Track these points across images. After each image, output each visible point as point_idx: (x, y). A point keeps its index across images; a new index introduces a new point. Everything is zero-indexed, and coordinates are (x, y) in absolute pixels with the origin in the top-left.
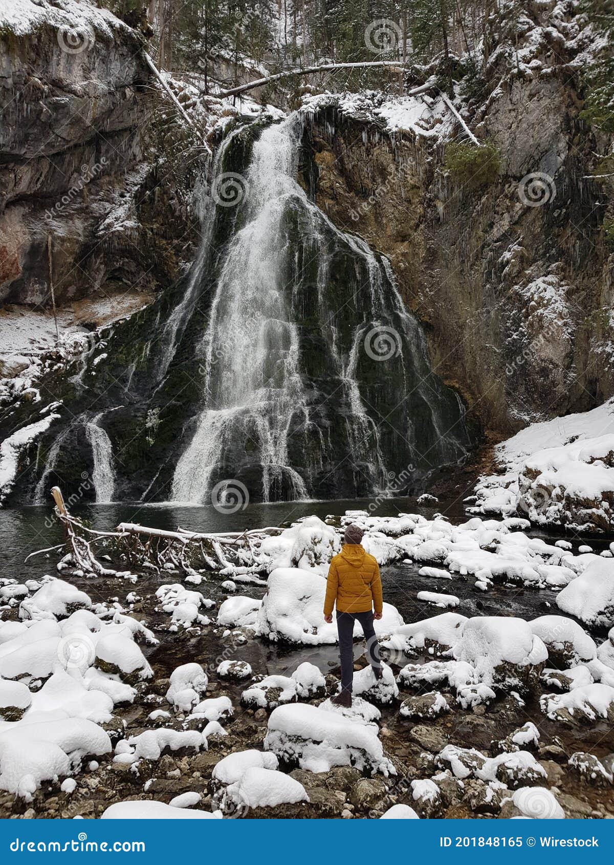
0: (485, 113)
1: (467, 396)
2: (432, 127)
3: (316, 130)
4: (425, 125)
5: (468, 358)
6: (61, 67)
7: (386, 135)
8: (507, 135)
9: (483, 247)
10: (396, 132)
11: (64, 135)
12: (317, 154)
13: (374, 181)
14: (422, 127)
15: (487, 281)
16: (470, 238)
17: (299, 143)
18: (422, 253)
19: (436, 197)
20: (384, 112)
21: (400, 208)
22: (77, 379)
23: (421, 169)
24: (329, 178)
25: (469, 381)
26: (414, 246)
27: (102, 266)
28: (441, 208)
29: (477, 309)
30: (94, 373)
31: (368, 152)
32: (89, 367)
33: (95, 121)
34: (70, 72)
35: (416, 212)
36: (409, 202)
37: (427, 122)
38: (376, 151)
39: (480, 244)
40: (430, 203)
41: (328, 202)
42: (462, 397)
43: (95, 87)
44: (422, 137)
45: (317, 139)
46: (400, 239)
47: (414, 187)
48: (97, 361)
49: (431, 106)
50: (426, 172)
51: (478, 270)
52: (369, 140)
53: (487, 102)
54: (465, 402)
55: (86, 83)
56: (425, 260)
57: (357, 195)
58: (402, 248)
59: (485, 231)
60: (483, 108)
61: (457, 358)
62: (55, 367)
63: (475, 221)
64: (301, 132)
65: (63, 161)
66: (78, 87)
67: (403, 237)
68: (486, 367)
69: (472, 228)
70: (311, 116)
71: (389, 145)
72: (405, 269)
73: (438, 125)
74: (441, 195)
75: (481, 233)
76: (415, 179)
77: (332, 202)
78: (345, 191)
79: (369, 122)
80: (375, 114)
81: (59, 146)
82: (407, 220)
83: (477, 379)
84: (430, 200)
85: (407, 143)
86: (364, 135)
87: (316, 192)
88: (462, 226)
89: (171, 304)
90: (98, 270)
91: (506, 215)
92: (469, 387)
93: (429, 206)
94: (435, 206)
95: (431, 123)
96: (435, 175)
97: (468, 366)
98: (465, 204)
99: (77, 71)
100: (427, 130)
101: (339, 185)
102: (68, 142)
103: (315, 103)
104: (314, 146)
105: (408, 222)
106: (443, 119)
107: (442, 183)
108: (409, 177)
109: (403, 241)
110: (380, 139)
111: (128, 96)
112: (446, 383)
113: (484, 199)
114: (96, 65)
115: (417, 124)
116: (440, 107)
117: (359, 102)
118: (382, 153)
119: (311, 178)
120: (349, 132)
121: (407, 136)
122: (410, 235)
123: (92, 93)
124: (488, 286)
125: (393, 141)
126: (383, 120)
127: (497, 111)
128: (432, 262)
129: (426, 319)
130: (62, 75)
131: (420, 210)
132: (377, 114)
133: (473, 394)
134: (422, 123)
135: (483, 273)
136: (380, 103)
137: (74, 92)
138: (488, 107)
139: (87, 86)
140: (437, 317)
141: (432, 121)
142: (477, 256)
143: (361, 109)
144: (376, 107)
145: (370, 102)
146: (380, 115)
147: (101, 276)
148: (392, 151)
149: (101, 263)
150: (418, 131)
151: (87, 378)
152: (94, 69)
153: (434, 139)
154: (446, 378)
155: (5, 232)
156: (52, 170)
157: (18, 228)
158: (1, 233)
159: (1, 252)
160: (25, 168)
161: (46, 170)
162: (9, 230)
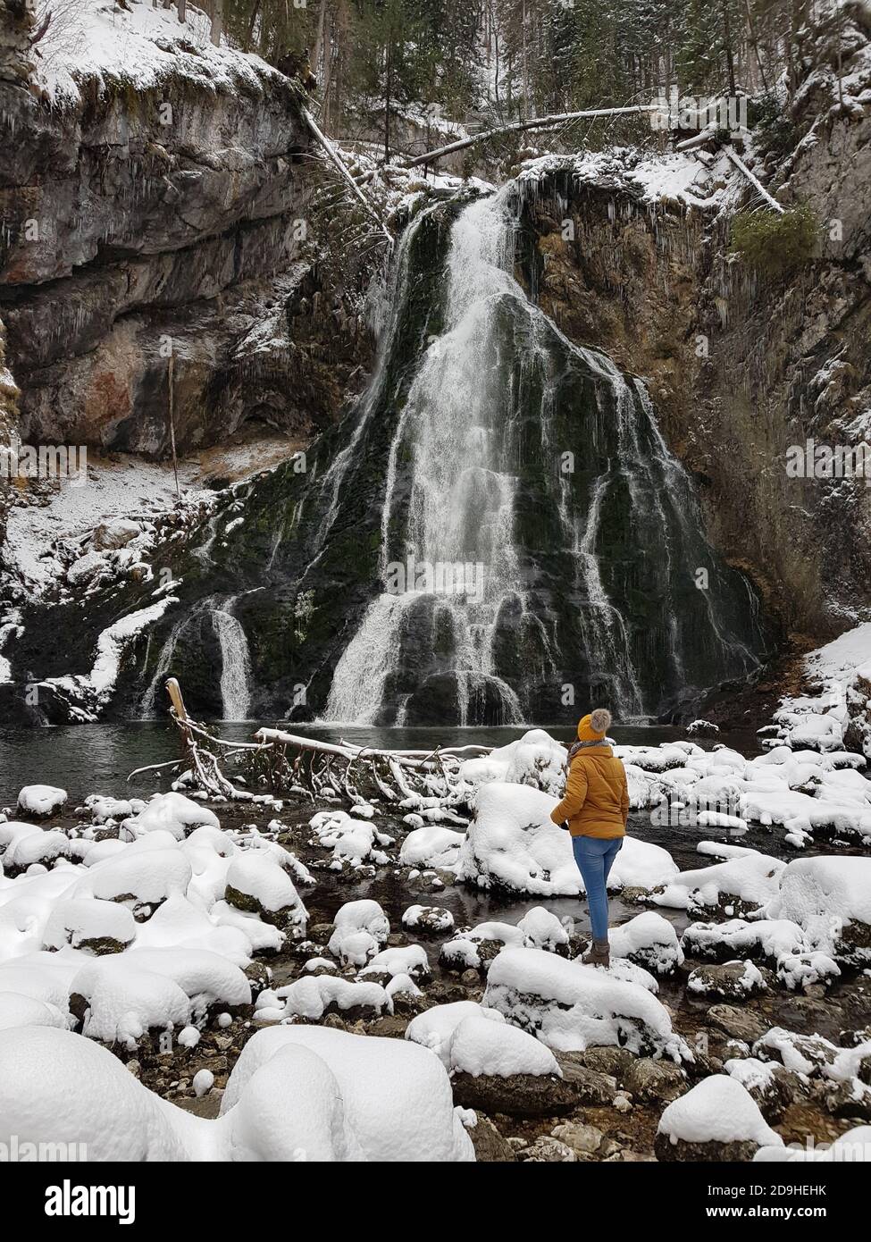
0: (790, 170)
1: (761, 581)
2: (711, 194)
3: (541, 205)
4: (700, 191)
5: (763, 525)
6: (193, 130)
7: (642, 207)
8: (823, 201)
9: (786, 364)
10: (657, 203)
11: (195, 222)
12: (542, 238)
13: (624, 272)
14: (695, 194)
15: (793, 413)
16: (766, 351)
17: (516, 223)
18: (694, 375)
19: (716, 293)
20: (639, 175)
21: (663, 310)
22: (203, 551)
23: (694, 255)
24: (559, 273)
25: (764, 560)
26: (683, 364)
27: (240, 402)
28: (722, 307)
29: (777, 454)
30: (225, 544)
31: (616, 232)
32: (219, 536)
33: (236, 203)
34: (204, 136)
35: (685, 316)
36: (676, 301)
37: (703, 187)
38: (628, 230)
39: (783, 357)
40: (707, 303)
41: (557, 305)
42: (752, 583)
43: (237, 156)
44: (695, 207)
45: (543, 217)
46: (661, 354)
47: (683, 280)
48: (229, 527)
49: (709, 166)
50: (701, 258)
51: (778, 398)
52: (617, 214)
53: (794, 155)
54: (758, 590)
55: (224, 151)
56: (699, 384)
57: (598, 295)
58: (666, 367)
59: (790, 341)
60: (787, 163)
61: (747, 526)
62: (174, 536)
63: (774, 326)
64: (520, 208)
65: (192, 259)
66: (215, 156)
67: (666, 352)
68: (790, 539)
69: (770, 337)
70: (534, 185)
71: (647, 221)
72: (670, 397)
73: (720, 191)
74: (724, 290)
75: (783, 344)
76: (685, 268)
77: (562, 304)
78: (582, 288)
79: (618, 190)
80: (626, 178)
81: (188, 238)
82: (671, 328)
83: (776, 558)
84: (708, 298)
85: (674, 218)
86: (611, 209)
87: (540, 291)
88: (755, 334)
89: (333, 451)
90: (235, 406)
91: (821, 317)
92: (764, 569)
93: (704, 307)
94: (714, 306)
95: (709, 189)
96: (715, 261)
97: (763, 539)
98: (760, 302)
99: (214, 136)
100: (703, 198)
101: (574, 280)
102: (200, 231)
103: (540, 167)
104: (537, 227)
105: (674, 330)
106: (726, 182)
107: (725, 273)
108: (676, 266)
109: (666, 358)
110: (633, 214)
111: (280, 169)
112: (730, 562)
113: (788, 295)
114: (239, 127)
115: (688, 190)
116: (723, 165)
117: (603, 164)
118: (637, 235)
119: (533, 272)
120: (589, 205)
121: (674, 207)
122: (676, 349)
123: (232, 165)
124: (794, 420)
125: (653, 216)
126: (639, 187)
127: (809, 167)
128: (710, 386)
129: (700, 468)
130: (194, 141)
131: (692, 312)
132: (629, 179)
133: (770, 578)
134: (696, 189)
135: (786, 402)
136: (634, 164)
137: (209, 164)
138: (795, 162)
139: (226, 155)
140: (717, 465)
141: (710, 185)
142: (778, 377)
143: (607, 173)
144: (628, 170)
145: (620, 162)
146: (634, 180)
147: (237, 416)
148: (651, 230)
149: (238, 398)
150: (690, 199)
151: (216, 550)
152: (236, 132)
153: (714, 210)
154: (730, 555)
155: (113, 354)
156: (176, 271)
157: (130, 349)
158: (108, 356)
159: (108, 381)
160: (142, 268)
161: (169, 271)
162: (119, 350)
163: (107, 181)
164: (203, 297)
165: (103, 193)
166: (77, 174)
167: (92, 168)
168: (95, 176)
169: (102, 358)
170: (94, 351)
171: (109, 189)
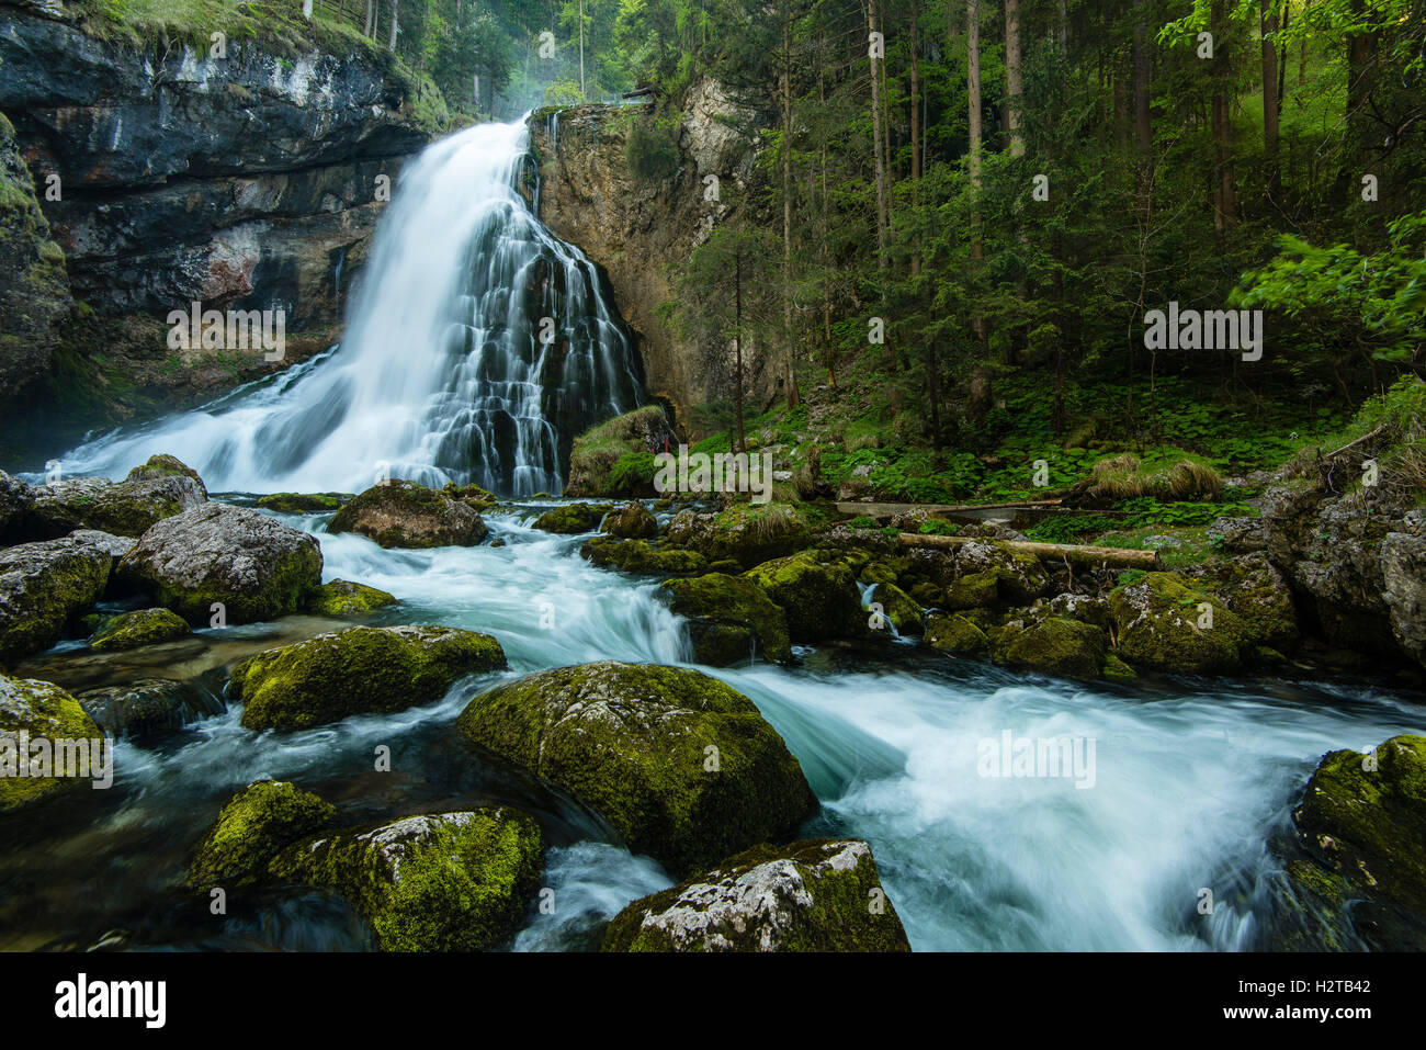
5: (675, 368)
6: (275, 77)
8: (702, 132)
25: (677, 392)
33: (328, 136)
34: (288, 82)
57: (579, 205)
61: (668, 368)
65: (307, 178)
66: (299, 98)
67: (619, 246)
78: (569, 201)
81: (287, 160)
82: (621, 228)
83: (684, 391)
84: (640, 204)
87: (540, 202)
91: (710, 218)
93: (640, 212)
97: (677, 375)
99: (299, 83)
102: (297, 156)
111: (375, 114)
114: (329, 79)
122: (625, 244)
123: (320, 106)
127: (692, 107)
129: (637, 329)
130: (276, 85)
131: (633, 216)
137: (293, 103)
139: (314, 98)
152: (325, 82)
154: (660, 390)
155: (226, 246)
156: (292, 188)
157: (248, 245)
158: (220, 246)
159: (222, 268)
160: (248, 183)
161: (284, 188)
162: (235, 246)
163: (190, 111)
164: (328, 211)
165: (189, 119)
166: (156, 101)
167: (172, 99)
168: (178, 105)
169: (215, 250)
170: (207, 243)
171: (194, 117)
